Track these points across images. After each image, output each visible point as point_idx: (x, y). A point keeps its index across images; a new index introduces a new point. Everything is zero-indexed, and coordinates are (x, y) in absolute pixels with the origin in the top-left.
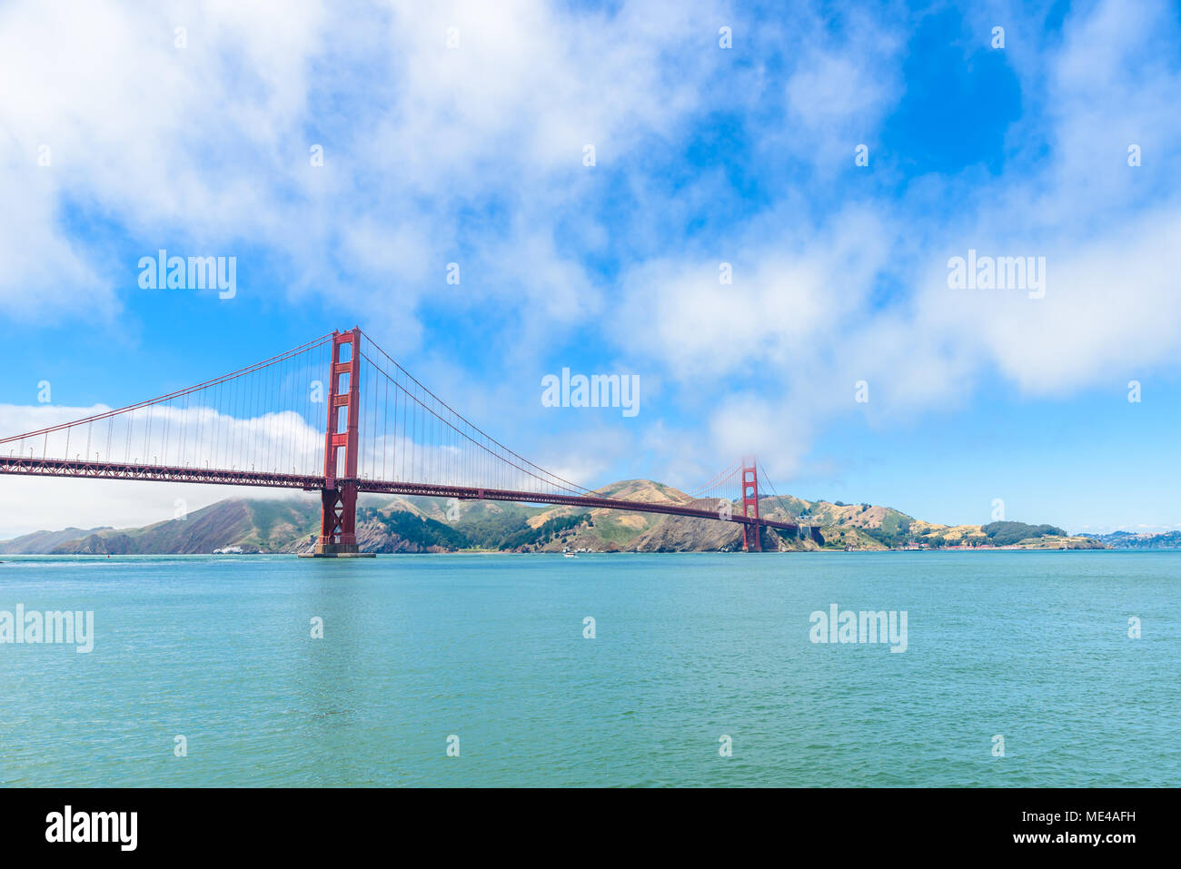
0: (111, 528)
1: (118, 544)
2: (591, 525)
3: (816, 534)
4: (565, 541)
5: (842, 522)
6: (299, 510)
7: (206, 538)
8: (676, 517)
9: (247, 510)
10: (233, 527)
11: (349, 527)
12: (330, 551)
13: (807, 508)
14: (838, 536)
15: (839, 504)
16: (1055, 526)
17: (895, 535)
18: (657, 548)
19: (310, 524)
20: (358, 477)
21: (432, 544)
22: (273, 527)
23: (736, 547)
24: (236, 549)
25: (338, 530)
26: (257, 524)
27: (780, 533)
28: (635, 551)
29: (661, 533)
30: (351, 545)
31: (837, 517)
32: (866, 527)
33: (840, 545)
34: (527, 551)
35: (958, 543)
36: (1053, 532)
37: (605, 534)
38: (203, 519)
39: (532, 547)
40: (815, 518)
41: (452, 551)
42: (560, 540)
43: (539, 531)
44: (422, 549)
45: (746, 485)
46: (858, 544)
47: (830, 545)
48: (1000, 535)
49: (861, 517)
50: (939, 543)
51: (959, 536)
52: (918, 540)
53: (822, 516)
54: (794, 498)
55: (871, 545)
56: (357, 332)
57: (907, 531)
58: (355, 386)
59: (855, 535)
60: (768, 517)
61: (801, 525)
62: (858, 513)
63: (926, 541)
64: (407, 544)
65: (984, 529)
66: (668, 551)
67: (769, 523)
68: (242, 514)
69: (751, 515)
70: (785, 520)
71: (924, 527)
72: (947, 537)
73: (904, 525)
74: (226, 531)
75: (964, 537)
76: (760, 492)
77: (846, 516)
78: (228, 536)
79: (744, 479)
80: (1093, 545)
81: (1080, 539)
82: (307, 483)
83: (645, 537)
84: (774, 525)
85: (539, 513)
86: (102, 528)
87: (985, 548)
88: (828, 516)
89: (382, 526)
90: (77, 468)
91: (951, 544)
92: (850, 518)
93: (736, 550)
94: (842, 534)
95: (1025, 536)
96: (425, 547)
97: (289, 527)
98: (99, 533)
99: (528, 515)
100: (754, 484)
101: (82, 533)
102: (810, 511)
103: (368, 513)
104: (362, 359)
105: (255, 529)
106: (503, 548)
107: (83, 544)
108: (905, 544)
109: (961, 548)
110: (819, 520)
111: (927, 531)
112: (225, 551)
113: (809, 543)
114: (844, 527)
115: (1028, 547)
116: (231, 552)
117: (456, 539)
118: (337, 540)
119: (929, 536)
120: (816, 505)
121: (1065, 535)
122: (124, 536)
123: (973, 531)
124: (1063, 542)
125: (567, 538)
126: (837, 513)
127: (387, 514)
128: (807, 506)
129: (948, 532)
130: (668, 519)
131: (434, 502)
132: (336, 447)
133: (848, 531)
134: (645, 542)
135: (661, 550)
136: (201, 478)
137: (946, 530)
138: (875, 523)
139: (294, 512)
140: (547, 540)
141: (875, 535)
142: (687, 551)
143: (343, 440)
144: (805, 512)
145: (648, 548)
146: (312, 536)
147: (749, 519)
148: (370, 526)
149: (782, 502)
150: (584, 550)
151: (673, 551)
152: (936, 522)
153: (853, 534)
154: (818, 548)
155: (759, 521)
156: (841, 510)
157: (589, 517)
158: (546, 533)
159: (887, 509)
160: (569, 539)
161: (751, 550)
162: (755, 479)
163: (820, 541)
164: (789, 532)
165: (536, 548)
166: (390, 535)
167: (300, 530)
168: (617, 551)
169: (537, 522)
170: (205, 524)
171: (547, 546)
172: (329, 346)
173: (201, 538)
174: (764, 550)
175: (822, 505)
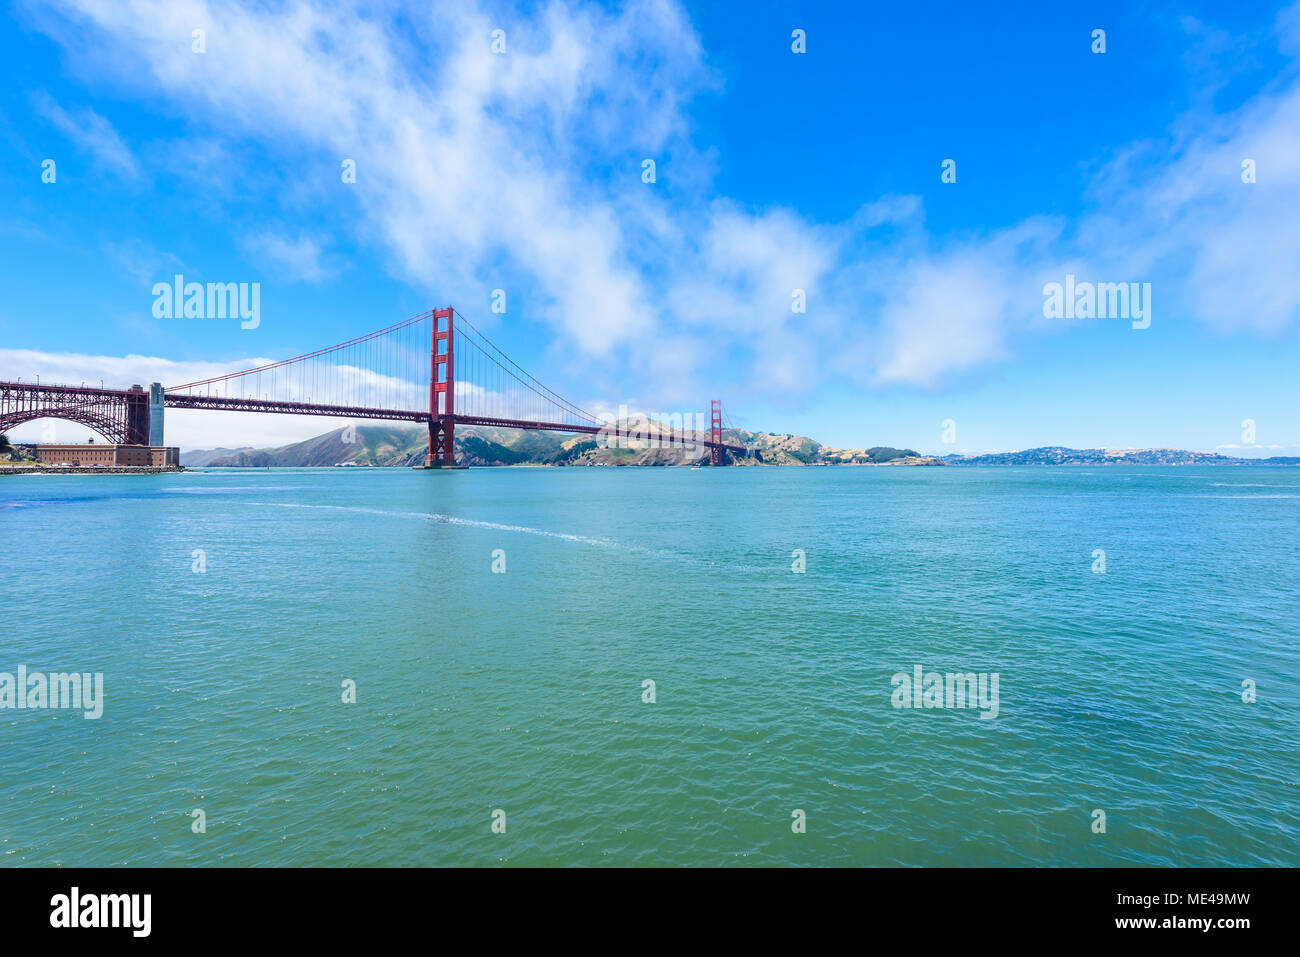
0: (253, 448)
1: (262, 460)
3: (758, 455)
4: (588, 458)
5: (773, 446)
6: (397, 436)
7: (329, 456)
11: (449, 449)
12: (436, 464)
14: (772, 455)
15: (772, 435)
16: (913, 450)
17: (809, 456)
18: (652, 463)
19: (407, 446)
21: (495, 460)
22: (378, 447)
23: (705, 462)
24: (352, 463)
25: (441, 450)
26: (366, 445)
27: (734, 454)
28: (637, 465)
29: (656, 452)
30: (450, 460)
31: (770, 443)
32: (790, 450)
33: (773, 462)
34: (563, 465)
35: (850, 461)
36: (912, 454)
37: (616, 454)
38: (325, 443)
39: (566, 463)
40: (756, 443)
41: (509, 464)
42: (585, 458)
43: (570, 452)
44: (487, 464)
45: (713, 421)
46: (785, 461)
47: (766, 461)
48: (878, 456)
49: (786, 443)
50: (838, 461)
51: (850, 456)
52: (824, 459)
53: (761, 443)
54: (742, 430)
55: (794, 462)
56: (451, 311)
57: (816, 453)
58: (450, 349)
59: (784, 456)
60: (725, 443)
61: (748, 449)
62: (785, 441)
63: (829, 459)
64: (480, 460)
65: (867, 453)
66: (659, 466)
67: (728, 447)
69: (717, 440)
70: (737, 444)
71: (827, 450)
72: (843, 457)
73: (815, 448)
74: (343, 451)
75: (854, 457)
76: (723, 426)
77: (777, 442)
78: (346, 454)
79: (713, 418)
80: (938, 463)
81: (929, 459)
82: (418, 417)
83: (644, 456)
84: (732, 448)
85: (569, 439)
86: (245, 448)
87: (867, 464)
88: (764, 442)
89: (460, 447)
90: (235, 404)
91: (846, 461)
92: (779, 444)
93: (706, 465)
94: (775, 455)
95: (895, 457)
96: (490, 461)
97: (391, 448)
98: (245, 452)
99: (561, 440)
100: (720, 421)
101: (230, 451)
102: (752, 439)
104: (454, 329)
105: (363, 449)
106: (545, 463)
107: (233, 459)
108: (815, 462)
109: (852, 464)
110: (758, 445)
111: (830, 453)
112: (343, 464)
113: (753, 461)
114: (775, 449)
115: (896, 464)
116: (349, 466)
117: (511, 457)
118: (441, 456)
119: (831, 456)
120: (756, 435)
121: (919, 456)
122: (265, 454)
123: (860, 453)
124: (918, 461)
125: (590, 456)
126: (771, 440)
127: (462, 439)
128: (751, 436)
129: (844, 454)
132: (438, 392)
133: (779, 453)
134: (644, 459)
135: (655, 465)
136: (327, 412)
137: (842, 452)
138: (795, 447)
139: (393, 437)
140: (576, 458)
141: (796, 455)
142: (672, 465)
143: (441, 386)
144: (749, 440)
145: (646, 464)
146: (409, 455)
147: (715, 444)
149: (735, 433)
150: (602, 464)
151: (663, 465)
152: (836, 448)
153: (782, 454)
154: (759, 463)
155: (721, 446)
156: (773, 438)
158: (575, 452)
159: (803, 438)
160: (592, 457)
161: (716, 465)
162: (720, 417)
163: (761, 459)
164: (741, 453)
165: (569, 463)
166: (465, 453)
167: (397, 450)
168: (625, 465)
169: (568, 446)
170: (326, 445)
171: (576, 462)
172: (431, 319)
173: (324, 456)
174: (725, 465)
175: (761, 435)
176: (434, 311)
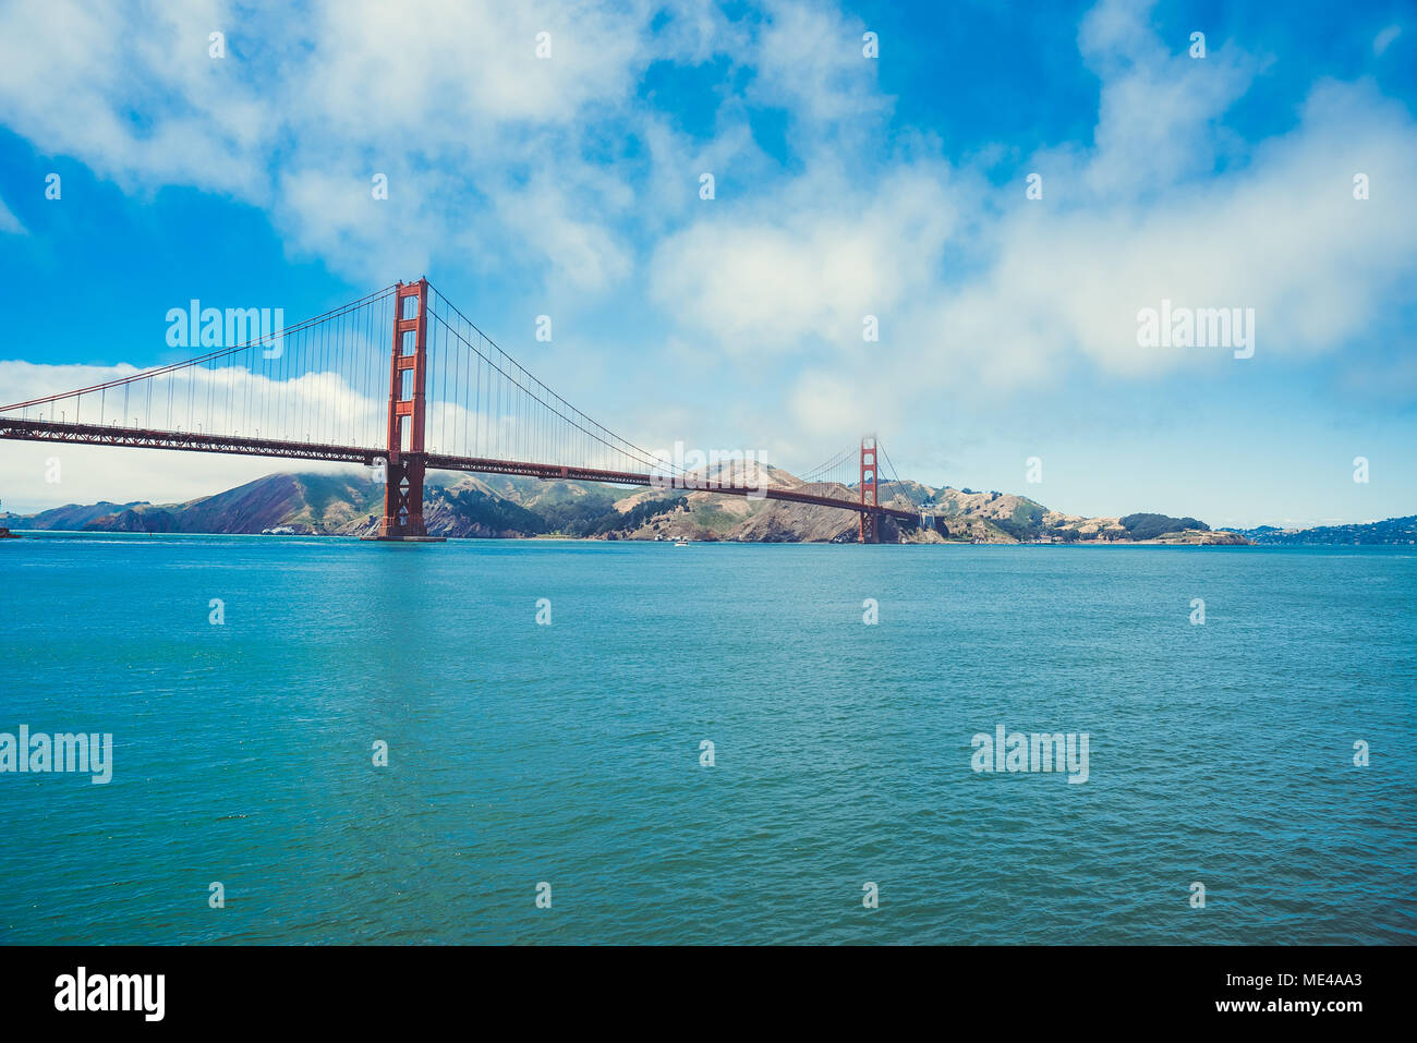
0: (148, 503)
1: (157, 521)
2: (687, 510)
3: (939, 525)
4: (657, 527)
5: (969, 511)
6: (355, 488)
7: (253, 517)
8: (783, 503)
9: (298, 486)
10: (282, 504)
11: (417, 508)
12: (396, 533)
13: (931, 495)
14: (965, 526)
15: (967, 491)
16: (1197, 519)
17: (1026, 525)
18: (762, 537)
19: (369, 504)
20: (426, 451)
21: (506, 528)
22: (327, 505)
23: (850, 537)
24: (286, 529)
25: (404, 510)
26: (308, 502)
27: (900, 524)
28: (737, 541)
29: (768, 520)
30: (418, 528)
31: (963, 506)
32: (995, 517)
33: (965, 537)
34: (614, 538)
35: (1094, 536)
36: (1195, 525)
37: (703, 521)
38: (250, 495)
39: (619, 534)
40: (940, 506)
41: (528, 536)
42: (651, 527)
43: (628, 516)
44: (495, 534)
45: (864, 468)
46: (986, 537)
47: (954, 536)
48: (1142, 528)
49: (990, 506)
50: (1073, 536)
51: (1095, 529)
52: (1051, 533)
53: (947, 505)
54: (918, 483)
55: (1000, 537)
56: (424, 284)
57: (1040, 523)
58: (422, 347)
59: (983, 527)
60: (887, 505)
61: (924, 515)
62: (987, 502)
63: (1060, 533)
64: (478, 528)
65: (1121, 523)
66: (774, 541)
67: (889, 511)
68: (293, 490)
69: (869, 502)
70: (907, 508)
71: (1058, 519)
72: (1083, 530)
73: (1037, 514)
74: (276, 509)
75: (1101, 530)
76: (880, 477)
77: (974, 505)
78: (278, 515)
79: (863, 462)
80: (1237, 541)
81: (1223, 534)
82: (368, 456)
83: (748, 525)
84: (894, 514)
85: (628, 494)
86: (137, 503)
87: (1123, 542)
88: (954, 505)
89: (449, 506)
91: (1087, 537)
92: (978, 507)
93: (851, 541)
94: (969, 525)
95: (1167, 530)
96: (498, 531)
97: (346, 506)
98: (136, 509)
99: (615, 498)
100: (874, 468)
101: (116, 508)
102: (934, 498)
103: (434, 492)
105: (307, 507)
106: (586, 535)
107: (118, 519)
108: (1037, 537)
109: (1097, 542)
110: (943, 510)
111: (1062, 523)
112: (274, 531)
113: (931, 535)
114: (971, 516)
115: (1167, 542)
116: (281, 533)
117: (532, 524)
118: (403, 522)
119: (1063, 528)
120: (940, 492)
121: (1207, 529)
122: (163, 512)
123: (1111, 524)
124: (1205, 537)
125: (660, 524)
126: (964, 501)
127: (455, 494)
128: (931, 493)
129: (1084, 524)
130: (775, 505)
131: (511, 481)
132: (401, 417)
133: (976, 522)
134: (748, 531)
135: (766, 540)
136: (251, 449)
137: (1082, 522)
138: (1004, 513)
139: (350, 489)
140: (638, 526)
141: (1006, 527)
142: (796, 541)
143: (408, 408)
144: (928, 500)
145: (752, 538)
146: (371, 517)
147: (867, 506)
148: (436, 506)
149: (904, 488)
150: (678, 538)
151: (780, 541)
152: (1071, 514)
153: (980, 524)
154: (941, 540)
155: (878, 509)
156: (969, 498)
157: (685, 501)
158: (635, 518)
159: (1019, 498)
160: (662, 527)
161: (868, 541)
162: (876, 461)
163: (944, 532)
164: (911, 522)
165: (624, 535)
166: (459, 517)
167: (357, 509)
168: (716, 540)
169: (625, 506)
170: (252, 500)
171: (636, 534)
172: (393, 299)
173: (248, 516)
174: (882, 541)
175: (948, 493)
176: (398, 286)
